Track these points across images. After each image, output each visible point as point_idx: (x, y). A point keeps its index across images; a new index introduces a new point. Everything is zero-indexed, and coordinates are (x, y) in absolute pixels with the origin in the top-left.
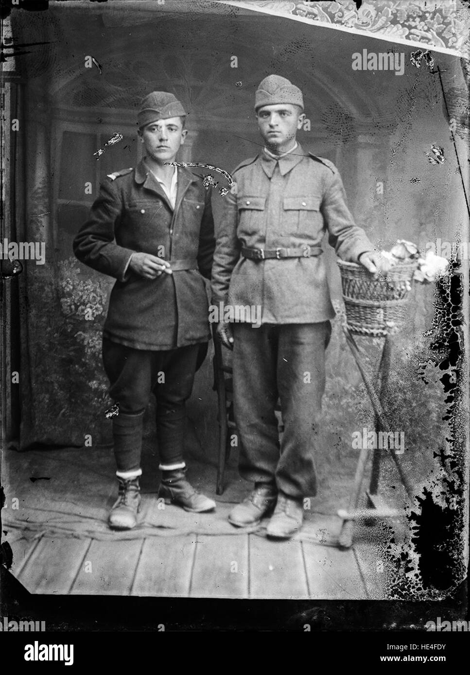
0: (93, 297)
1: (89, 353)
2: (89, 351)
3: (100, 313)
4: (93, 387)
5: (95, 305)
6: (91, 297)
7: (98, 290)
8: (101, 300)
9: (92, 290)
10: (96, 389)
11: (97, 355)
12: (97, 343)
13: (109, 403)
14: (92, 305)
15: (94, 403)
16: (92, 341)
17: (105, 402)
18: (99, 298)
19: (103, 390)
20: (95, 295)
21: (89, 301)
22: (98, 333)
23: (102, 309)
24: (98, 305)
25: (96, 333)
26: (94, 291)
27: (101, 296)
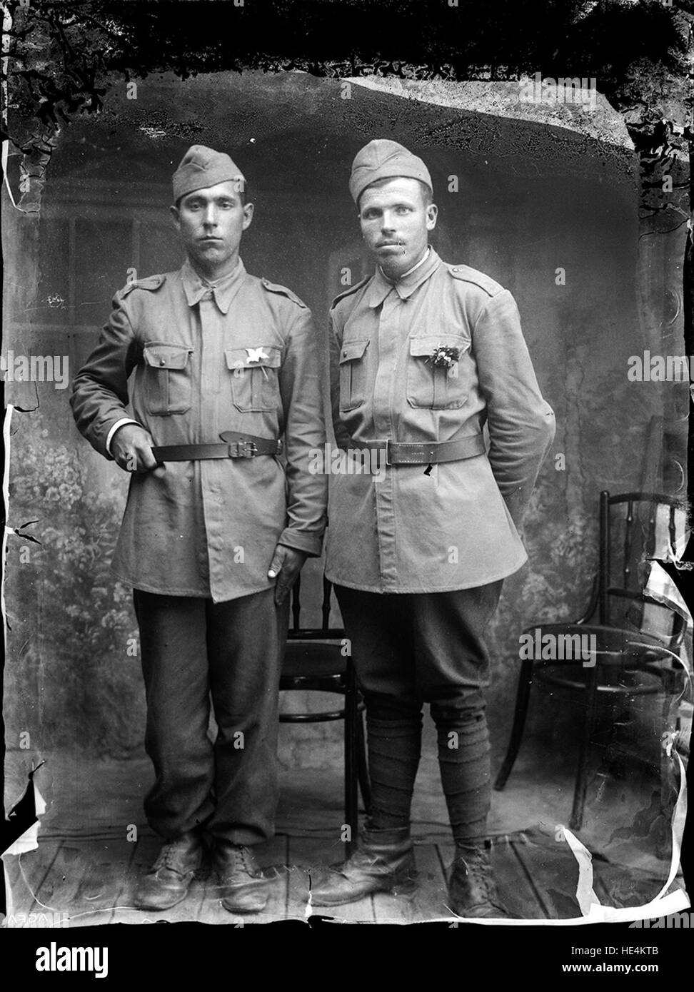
0: (70, 473)
1: (65, 562)
2: (65, 557)
3: (79, 497)
4: (72, 615)
5: (72, 485)
6: (66, 473)
7: (76, 462)
8: (80, 477)
9: (67, 462)
10: (77, 618)
11: (76, 565)
12: (76, 545)
13: (94, 641)
14: (68, 486)
15: (74, 640)
16: (70, 542)
17: (89, 640)
18: (77, 475)
19: (85, 619)
20: (72, 470)
21: (62, 480)
22: (76, 529)
23: (80, 491)
24: (76, 487)
25: (73, 529)
26: (70, 464)
27: (79, 472)
